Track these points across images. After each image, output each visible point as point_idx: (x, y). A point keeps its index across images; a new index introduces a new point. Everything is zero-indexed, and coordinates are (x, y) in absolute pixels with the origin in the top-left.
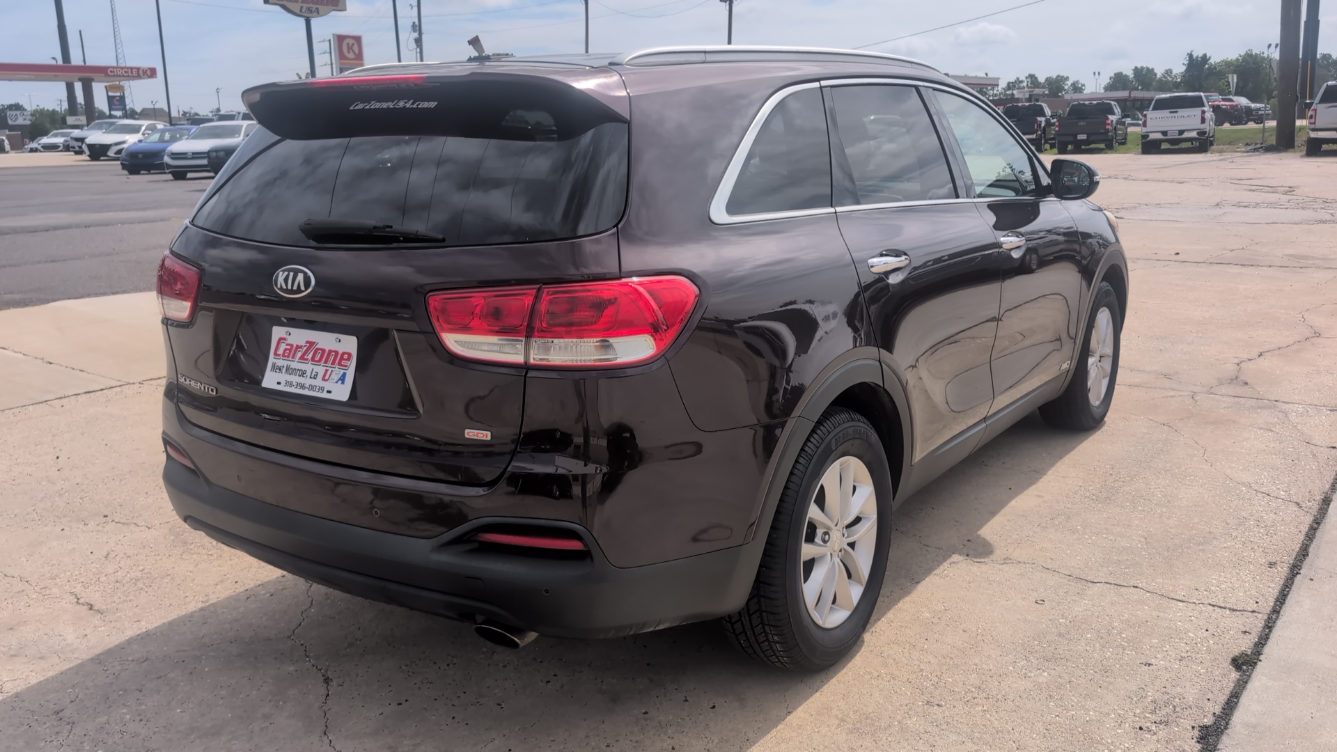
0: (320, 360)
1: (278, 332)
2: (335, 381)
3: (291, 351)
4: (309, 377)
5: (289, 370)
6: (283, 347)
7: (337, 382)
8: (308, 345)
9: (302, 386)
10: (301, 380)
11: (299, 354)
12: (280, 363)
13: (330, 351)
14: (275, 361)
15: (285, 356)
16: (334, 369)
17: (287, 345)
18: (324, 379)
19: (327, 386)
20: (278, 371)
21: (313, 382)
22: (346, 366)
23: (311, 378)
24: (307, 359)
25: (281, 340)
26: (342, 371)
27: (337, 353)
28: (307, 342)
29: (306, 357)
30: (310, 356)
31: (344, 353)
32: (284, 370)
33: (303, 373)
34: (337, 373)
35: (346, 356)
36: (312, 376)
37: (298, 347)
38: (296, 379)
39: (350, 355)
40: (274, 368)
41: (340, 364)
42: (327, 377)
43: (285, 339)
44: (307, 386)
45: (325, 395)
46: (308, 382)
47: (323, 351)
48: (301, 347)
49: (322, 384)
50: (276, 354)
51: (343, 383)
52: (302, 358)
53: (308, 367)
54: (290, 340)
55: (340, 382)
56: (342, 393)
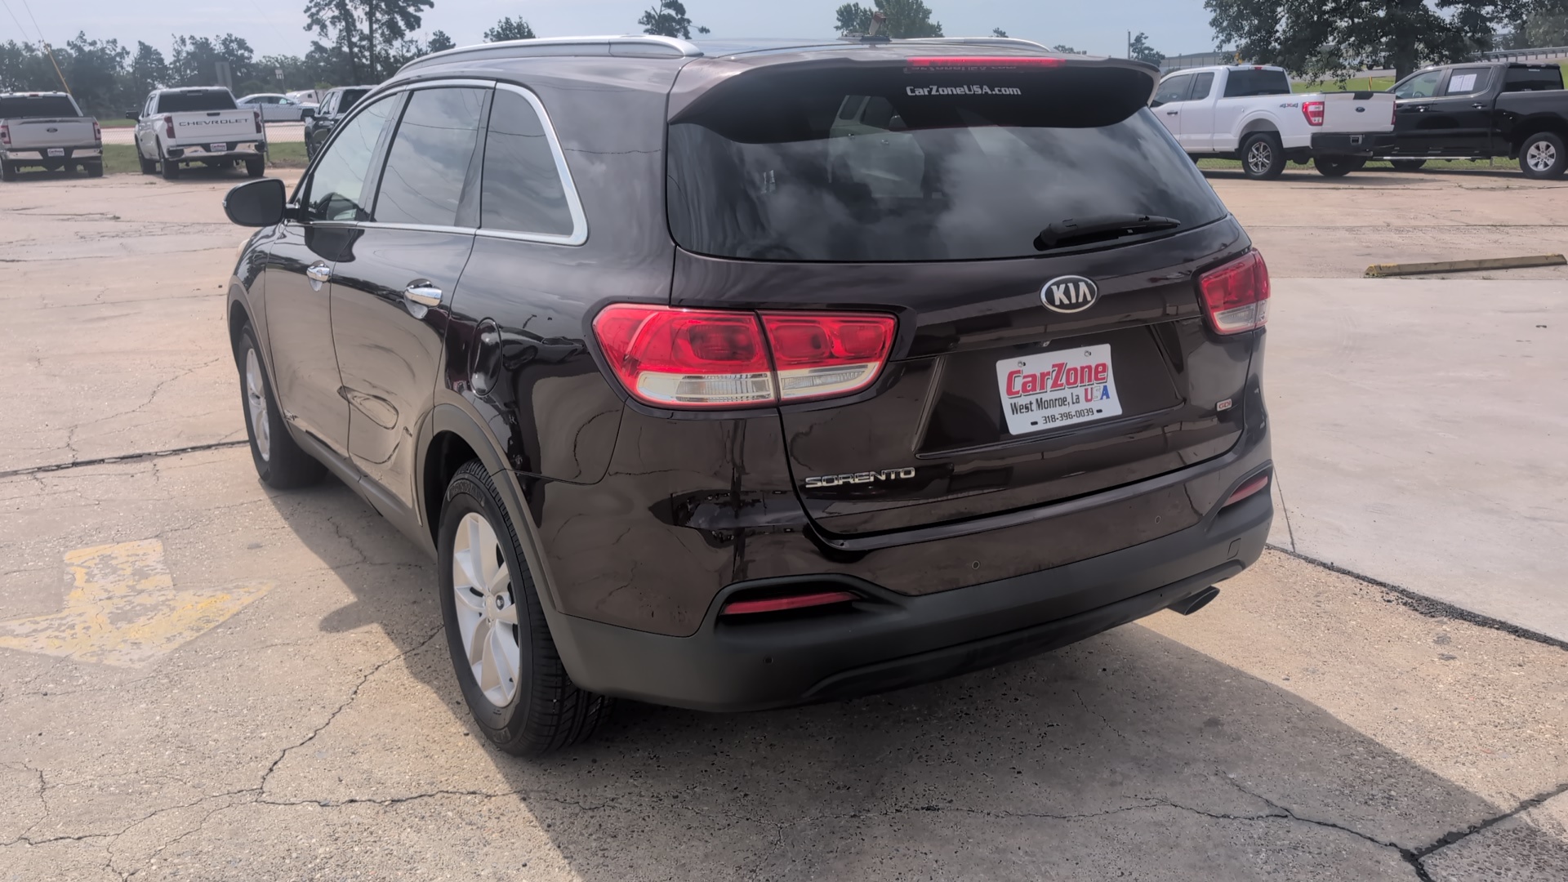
0: (1075, 382)
1: (1004, 367)
2: (1099, 398)
3: (1035, 383)
4: (1071, 403)
5: (1041, 404)
6: (1018, 384)
7: (1102, 399)
8: (1056, 369)
9: (1068, 416)
10: (1064, 409)
11: (1050, 383)
12: (1023, 400)
13: (1083, 368)
14: (1013, 401)
15: (1029, 391)
16: (1093, 386)
17: (1025, 377)
18: (1087, 400)
19: (1095, 405)
20: (1024, 410)
21: (1078, 407)
22: (1104, 378)
23: (1073, 403)
24: (1062, 385)
25: (1011, 376)
26: (1102, 386)
27: (1089, 367)
28: (1054, 366)
29: (1059, 382)
30: (1064, 381)
31: (1097, 366)
32: (1034, 406)
33: (1063, 401)
34: (1097, 389)
35: (1100, 369)
36: (1075, 401)
37: (1043, 375)
38: (1056, 411)
39: (1104, 366)
40: (1015, 409)
41: (1097, 379)
42: (1089, 397)
43: (1019, 372)
44: (1073, 413)
45: (1097, 416)
46: (1073, 409)
47: (1075, 370)
48: (1048, 373)
49: (1088, 405)
50: (1010, 392)
51: (1108, 397)
52: (1055, 385)
53: (1066, 393)
54: (1027, 371)
55: (1105, 397)
56: (1112, 407)
